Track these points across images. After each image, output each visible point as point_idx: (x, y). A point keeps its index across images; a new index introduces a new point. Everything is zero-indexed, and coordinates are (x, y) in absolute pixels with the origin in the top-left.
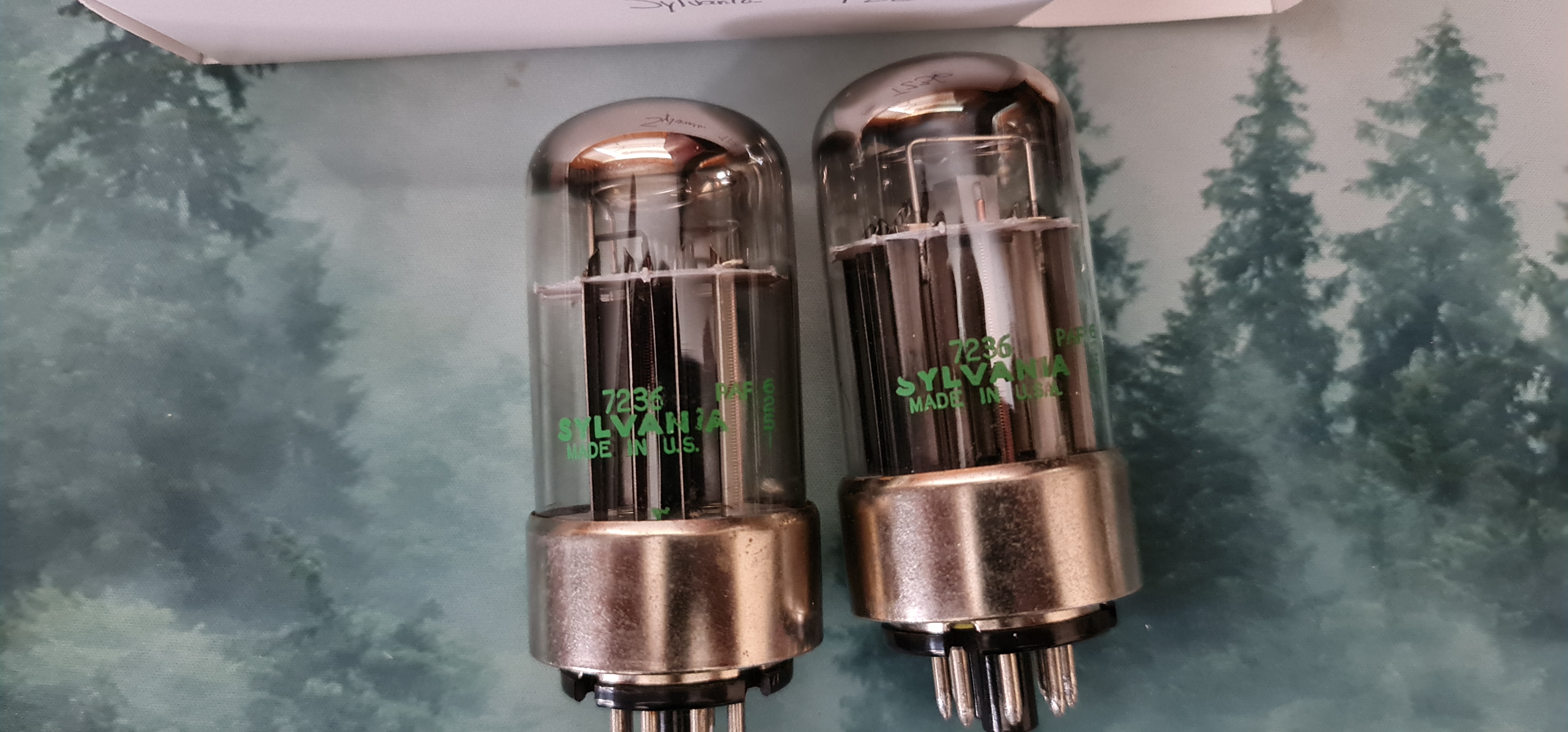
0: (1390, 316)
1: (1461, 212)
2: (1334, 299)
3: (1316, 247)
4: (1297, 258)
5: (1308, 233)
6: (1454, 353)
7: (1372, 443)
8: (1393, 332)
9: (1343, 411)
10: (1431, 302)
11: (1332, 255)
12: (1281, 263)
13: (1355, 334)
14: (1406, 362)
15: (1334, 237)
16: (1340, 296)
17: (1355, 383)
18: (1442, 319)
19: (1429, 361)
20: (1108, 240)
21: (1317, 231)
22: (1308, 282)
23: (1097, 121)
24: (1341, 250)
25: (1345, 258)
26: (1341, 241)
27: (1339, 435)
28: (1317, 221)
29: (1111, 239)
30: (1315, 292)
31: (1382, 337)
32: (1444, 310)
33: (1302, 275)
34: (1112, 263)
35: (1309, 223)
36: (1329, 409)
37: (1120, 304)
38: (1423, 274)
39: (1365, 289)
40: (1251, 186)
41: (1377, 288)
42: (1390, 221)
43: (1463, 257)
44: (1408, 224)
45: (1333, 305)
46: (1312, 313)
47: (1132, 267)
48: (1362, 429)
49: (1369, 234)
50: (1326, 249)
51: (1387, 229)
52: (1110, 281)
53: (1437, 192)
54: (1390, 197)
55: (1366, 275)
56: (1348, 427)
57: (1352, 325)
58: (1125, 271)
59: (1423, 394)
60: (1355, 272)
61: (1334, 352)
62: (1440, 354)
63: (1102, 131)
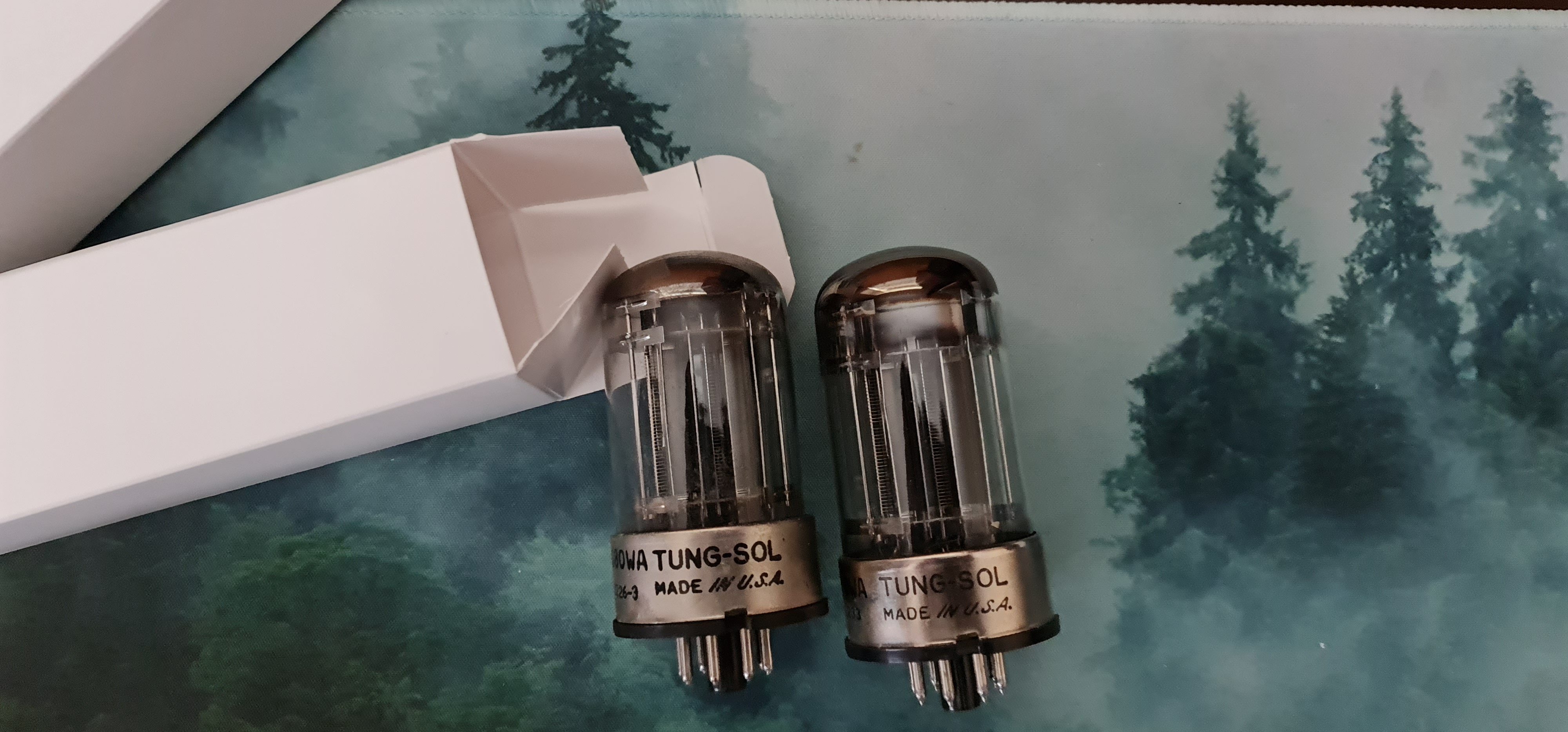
0: (1495, 291)
1: (1542, 214)
2: (1455, 281)
3: (1439, 246)
4: (1425, 254)
5: (1433, 235)
6: (1543, 317)
7: (1491, 386)
8: (1500, 304)
9: (1466, 363)
10: (1525, 279)
11: (1451, 249)
12: (1413, 257)
13: (1472, 306)
14: (1510, 324)
15: (1452, 237)
16: (1459, 278)
17: (1474, 343)
18: (1534, 291)
19: (1527, 322)
20: (1284, 249)
21: (1438, 233)
22: (1435, 270)
23: (1270, 164)
24: (1457, 246)
25: (1461, 251)
26: (1457, 239)
27: (1466, 380)
28: (1438, 226)
29: (1286, 248)
30: (1439, 277)
31: (1492, 307)
32: (1534, 285)
33: (1430, 265)
34: (1288, 265)
35: (1432, 228)
36: (1456, 362)
37: (1297, 294)
38: (1518, 260)
39: (1476, 274)
40: (1387, 204)
41: (1486, 272)
42: (1489, 223)
43: (1546, 246)
44: (1504, 224)
45: (1454, 286)
46: (1439, 293)
47: (1303, 267)
48: (1482, 375)
49: (1476, 233)
50: (1445, 246)
51: (1489, 228)
52: (1288, 277)
53: (1523, 201)
54: (1490, 205)
55: (1477, 263)
56: (1471, 374)
57: (1469, 300)
58: (1298, 270)
59: (1524, 347)
60: (1468, 261)
61: (1457, 320)
62: (1534, 317)
63: (1274, 171)
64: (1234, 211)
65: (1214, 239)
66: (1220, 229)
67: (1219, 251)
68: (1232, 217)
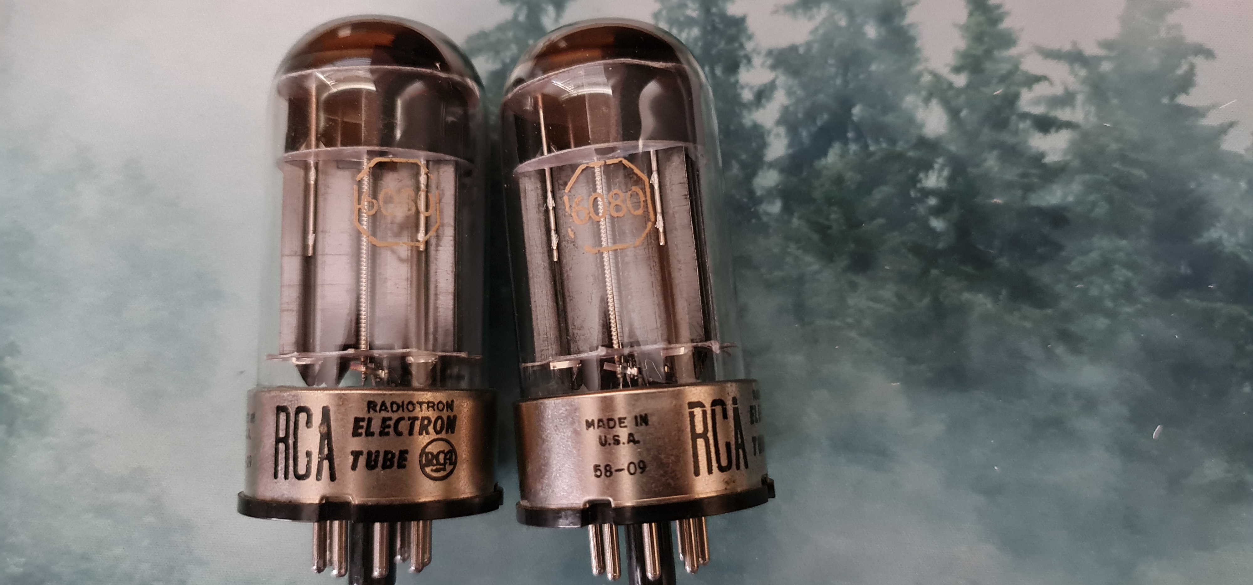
64: (519, 9)
65: (493, 39)
66: (501, 28)
67: (497, 53)
68: (516, 16)
